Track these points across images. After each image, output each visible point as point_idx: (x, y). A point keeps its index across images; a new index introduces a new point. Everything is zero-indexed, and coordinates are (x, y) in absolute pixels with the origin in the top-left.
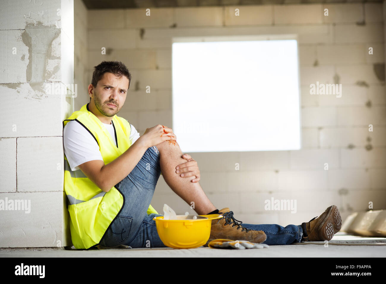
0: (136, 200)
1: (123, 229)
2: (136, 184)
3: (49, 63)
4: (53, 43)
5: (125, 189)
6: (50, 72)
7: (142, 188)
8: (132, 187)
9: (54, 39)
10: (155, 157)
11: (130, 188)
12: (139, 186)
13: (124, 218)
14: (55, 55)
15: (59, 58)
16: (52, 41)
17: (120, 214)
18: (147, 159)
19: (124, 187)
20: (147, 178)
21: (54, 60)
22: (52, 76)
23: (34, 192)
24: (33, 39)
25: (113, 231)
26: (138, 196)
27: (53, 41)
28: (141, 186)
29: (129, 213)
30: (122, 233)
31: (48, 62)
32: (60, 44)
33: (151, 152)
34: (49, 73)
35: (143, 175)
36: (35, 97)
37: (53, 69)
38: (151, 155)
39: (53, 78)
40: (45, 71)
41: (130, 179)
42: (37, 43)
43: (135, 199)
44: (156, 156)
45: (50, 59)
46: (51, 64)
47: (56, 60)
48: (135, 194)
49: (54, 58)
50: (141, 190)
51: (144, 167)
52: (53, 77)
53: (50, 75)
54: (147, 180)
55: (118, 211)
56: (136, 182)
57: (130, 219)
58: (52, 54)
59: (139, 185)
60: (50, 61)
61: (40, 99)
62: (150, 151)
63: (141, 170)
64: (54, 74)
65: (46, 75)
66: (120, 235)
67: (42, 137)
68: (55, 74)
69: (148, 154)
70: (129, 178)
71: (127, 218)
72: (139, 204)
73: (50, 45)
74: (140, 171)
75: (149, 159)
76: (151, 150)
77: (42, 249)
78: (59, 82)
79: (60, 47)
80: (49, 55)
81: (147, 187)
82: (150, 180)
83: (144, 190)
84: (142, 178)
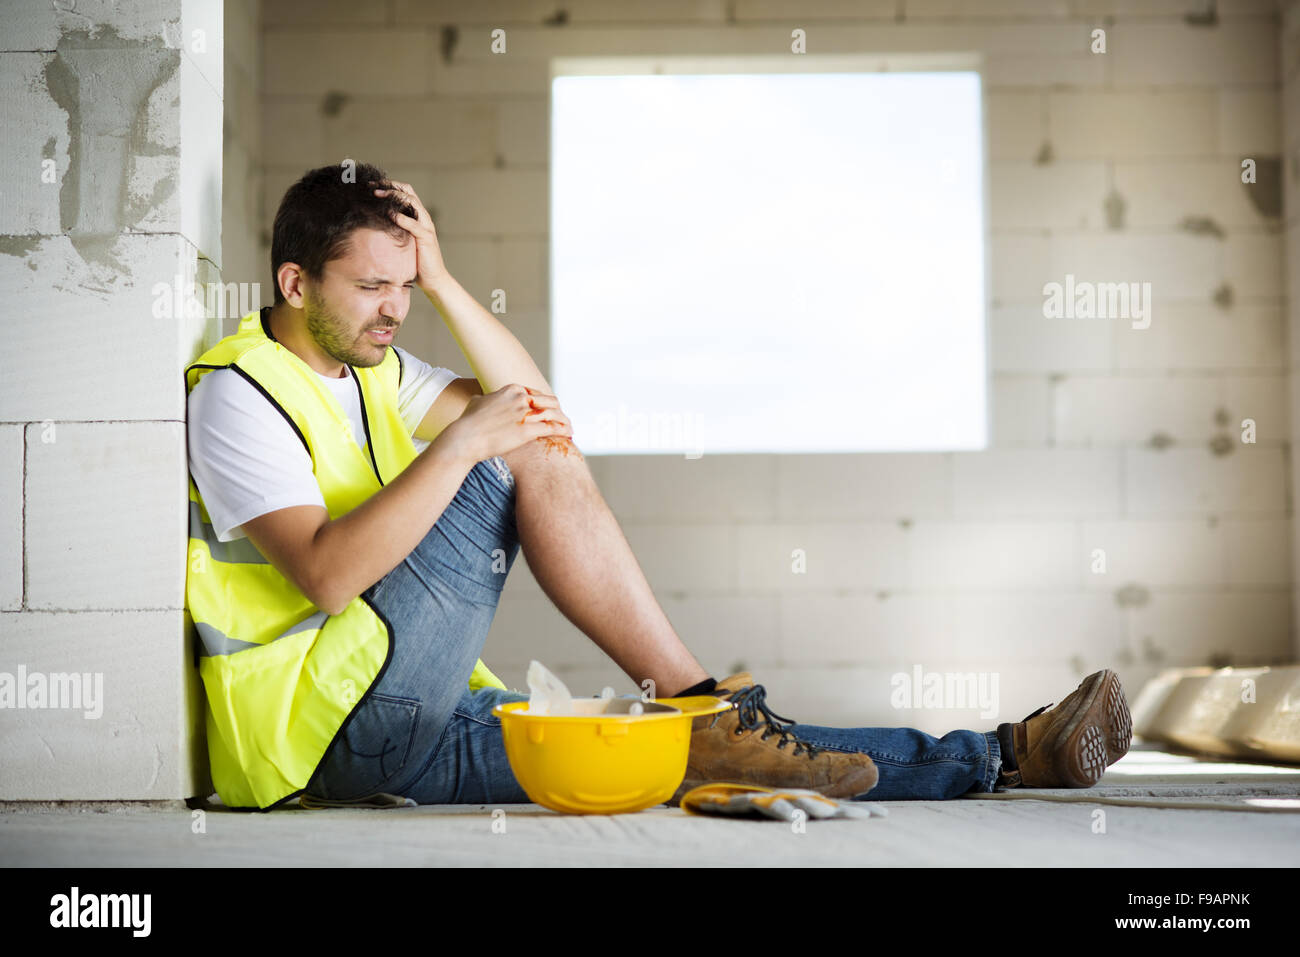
0: (434, 641)
1: (388, 741)
2: (432, 589)
3: (138, 167)
4: (154, 98)
5: (395, 604)
6: (141, 200)
7: (455, 601)
8: (418, 598)
9: (157, 83)
10: (499, 494)
11: (412, 601)
12: (445, 595)
13: (390, 701)
14: (159, 142)
15: (174, 151)
16: (149, 93)
17: (379, 689)
18: (471, 501)
19: (392, 596)
20: (469, 569)
21: (155, 159)
22: (147, 212)
23: (85, 611)
24: (84, 85)
25: (354, 747)
26: (438, 629)
27: (154, 94)
28: (450, 594)
29: (406, 686)
30: (382, 755)
31: (134, 166)
32: (176, 103)
33: (486, 479)
34: (137, 202)
35: (459, 557)
36: (90, 285)
37: (152, 188)
38: (487, 488)
39: (152, 222)
40: (123, 193)
41: (413, 572)
42: (96, 100)
43: (430, 638)
44: (503, 493)
45: (141, 155)
46: (146, 173)
47: (164, 159)
48: (430, 620)
49: (155, 150)
50: (452, 608)
51: (461, 528)
52: (150, 215)
53: (141, 209)
54: (470, 575)
55: (369, 677)
56: (433, 581)
57: (412, 704)
58: (150, 137)
59: (443, 589)
60: (143, 162)
61: (106, 291)
62: (480, 473)
63: (453, 541)
64: (156, 208)
65: (128, 208)
66: (378, 759)
67: (111, 422)
68: (161, 206)
69: (477, 485)
70: (410, 568)
71: (401, 702)
72: (443, 657)
73: (143, 105)
74: (447, 544)
75: (480, 503)
76: (485, 472)
77: (109, 807)
78: (171, 234)
79: (179, 114)
80: (137, 140)
81: (470, 598)
82: (482, 574)
83: (460, 607)
84: (453, 567)
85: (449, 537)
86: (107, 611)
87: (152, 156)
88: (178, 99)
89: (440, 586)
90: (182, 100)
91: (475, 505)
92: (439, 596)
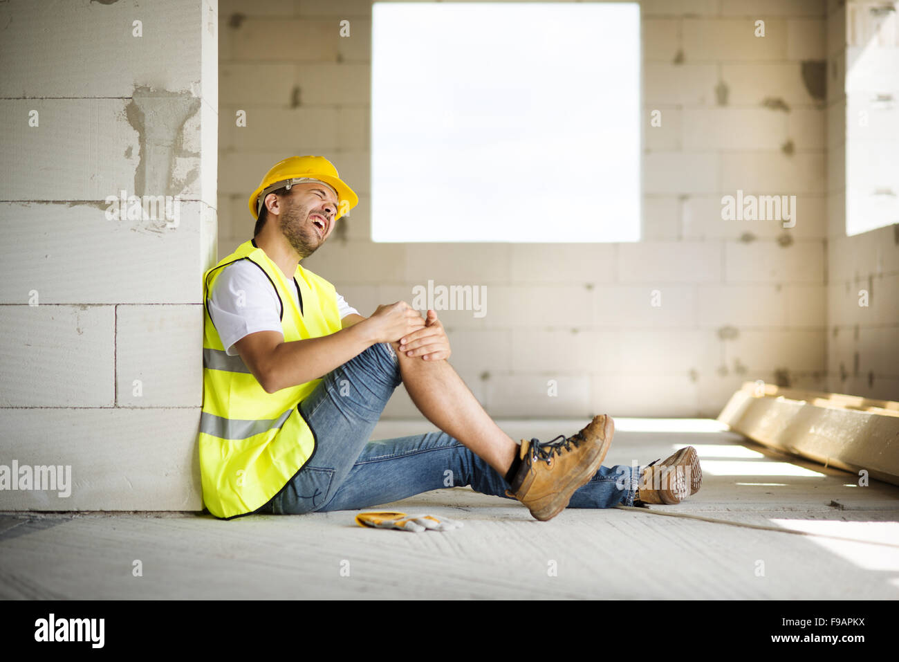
0: (344, 440)
1: (317, 490)
2: (345, 413)
3: (178, 163)
4: (187, 125)
5: (324, 420)
6: (180, 181)
7: (357, 419)
8: (337, 417)
9: (187, 117)
10: (388, 365)
11: (333, 419)
12: (351, 416)
13: (318, 471)
14: (189, 150)
15: (197, 155)
16: (184, 123)
18: (371, 367)
19: (322, 415)
20: (366, 403)
21: (187, 159)
22: (183, 189)
23: (149, 408)
24: (148, 117)
25: (299, 494)
26: (347, 434)
27: (186, 123)
28: (354, 416)
29: (328, 462)
30: (314, 496)
31: (175, 163)
32: (199, 128)
33: (381, 355)
34: (177, 183)
35: (360, 398)
36: (152, 229)
37: (185, 175)
38: (381, 361)
39: (186, 194)
40: (170, 178)
41: (334, 403)
42: (154, 126)
43: (342, 438)
45: (179, 157)
46: (182, 167)
47: (192, 159)
48: (343, 429)
49: (187, 154)
50: (355, 423)
51: (363, 382)
52: (185, 190)
53: (179, 188)
54: (366, 406)
56: (345, 409)
57: (330, 471)
58: (184, 147)
59: (351, 413)
60: (180, 161)
61: (160, 232)
63: (358, 388)
64: (188, 186)
65: (172, 186)
66: (312, 499)
67: (163, 304)
68: (190, 186)
70: (333, 401)
71: (324, 471)
72: (349, 447)
73: (180, 129)
74: (355, 390)
75: (376, 368)
77: (162, 514)
78: (196, 201)
79: (200, 134)
80: (177, 149)
81: (365, 418)
82: (372, 406)
83: (360, 423)
84: (357, 402)
85: (356, 386)
86: (162, 408)
87: (185, 157)
88: (200, 126)
89: (349, 412)
90: (202, 127)
91: (373, 369)
92: (348, 416)
